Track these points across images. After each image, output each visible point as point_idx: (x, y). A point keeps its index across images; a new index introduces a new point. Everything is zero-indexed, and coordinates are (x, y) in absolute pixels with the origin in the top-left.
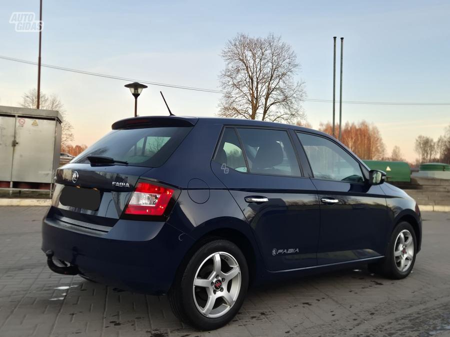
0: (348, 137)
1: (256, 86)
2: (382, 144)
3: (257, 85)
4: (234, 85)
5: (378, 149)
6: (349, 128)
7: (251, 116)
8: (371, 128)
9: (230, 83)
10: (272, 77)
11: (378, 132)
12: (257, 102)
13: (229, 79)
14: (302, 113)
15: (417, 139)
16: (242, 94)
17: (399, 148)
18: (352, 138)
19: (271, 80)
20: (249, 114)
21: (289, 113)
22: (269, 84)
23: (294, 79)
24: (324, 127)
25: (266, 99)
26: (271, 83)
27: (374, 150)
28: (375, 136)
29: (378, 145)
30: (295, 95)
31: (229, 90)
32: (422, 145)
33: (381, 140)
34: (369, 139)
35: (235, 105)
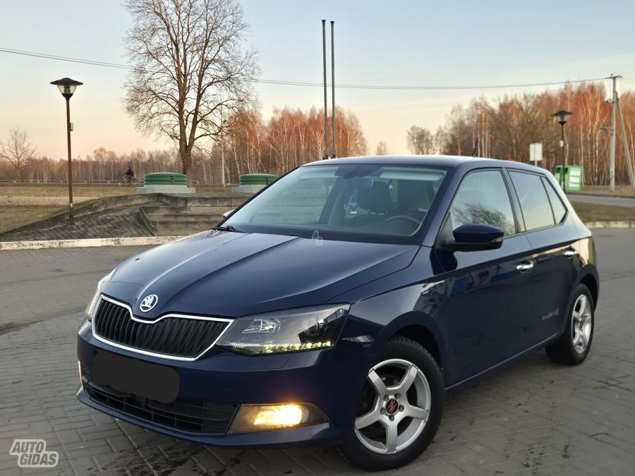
0: (315, 130)
1: (183, 57)
2: (363, 140)
3: (185, 55)
4: (149, 53)
5: (357, 147)
6: (316, 117)
7: (177, 102)
8: (346, 116)
9: (143, 50)
10: (207, 41)
11: (357, 122)
12: (185, 81)
13: (141, 44)
14: (254, 98)
15: (410, 131)
16: (162, 67)
17: (385, 144)
18: (321, 132)
19: (205, 47)
20: (175, 100)
21: (236, 97)
22: (204, 53)
23: (242, 46)
24: (280, 115)
25: (201, 77)
26: (206, 51)
27: (352, 148)
28: (353, 128)
29: (357, 142)
30: (243, 71)
31: (141, 61)
32: (415, 141)
33: (361, 134)
34: (345, 133)
35: (151, 85)
